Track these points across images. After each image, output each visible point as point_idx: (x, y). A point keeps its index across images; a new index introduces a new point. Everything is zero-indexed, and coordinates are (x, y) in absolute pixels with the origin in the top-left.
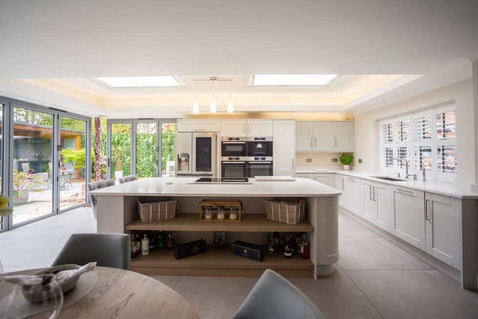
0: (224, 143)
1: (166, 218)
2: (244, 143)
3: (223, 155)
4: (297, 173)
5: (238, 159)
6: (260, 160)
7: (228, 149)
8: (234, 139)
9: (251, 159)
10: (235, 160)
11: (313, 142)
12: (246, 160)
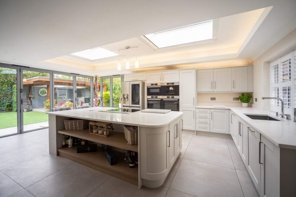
0: (148, 87)
1: (78, 130)
2: (160, 87)
3: (148, 94)
4: (197, 108)
5: (157, 97)
6: (171, 98)
7: (152, 91)
8: (154, 85)
9: (165, 97)
10: (155, 98)
11: (213, 85)
12: (161, 98)
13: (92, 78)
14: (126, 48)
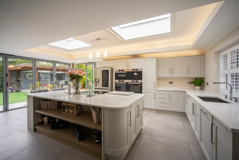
0: (116, 73)
1: (53, 109)
2: (126, 72)
3: (116, 79)
4: (157, 90)
5: (123, 81)
6: (135, 82)
7: (119, 76)
8: (121, 70)
9: (129, 81)
10: (121, 82)
11: (171, 71)
12: (127, 82)
13: (69, 65)
14: (97, 40)
